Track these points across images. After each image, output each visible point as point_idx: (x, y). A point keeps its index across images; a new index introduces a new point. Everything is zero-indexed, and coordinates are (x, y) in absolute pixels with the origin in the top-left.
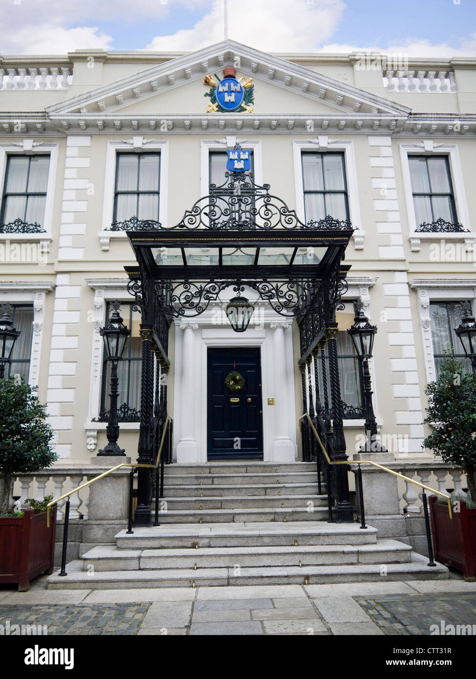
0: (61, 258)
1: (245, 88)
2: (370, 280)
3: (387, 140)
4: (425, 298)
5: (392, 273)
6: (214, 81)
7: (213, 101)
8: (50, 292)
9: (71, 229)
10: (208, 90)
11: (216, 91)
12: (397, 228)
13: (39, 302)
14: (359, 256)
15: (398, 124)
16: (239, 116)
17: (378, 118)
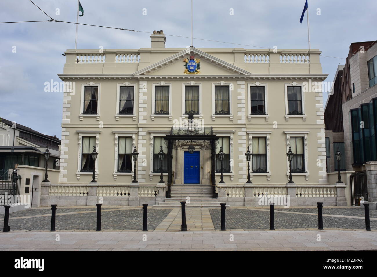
1: (197, 63)
2: (233, 131)
3: (243, 82)
4: (251, 136)
5: (241, 128)
6: (187, 61)
7: (186, 68)
8: (137, 133)
9: (142, 113)
10: (185, 64)
11: (187, 64)
12: (244, 113)
13: (134, 136)
14: (231, 123)
15: (247, 77)
16: (195, 75)
17: (240, 76)
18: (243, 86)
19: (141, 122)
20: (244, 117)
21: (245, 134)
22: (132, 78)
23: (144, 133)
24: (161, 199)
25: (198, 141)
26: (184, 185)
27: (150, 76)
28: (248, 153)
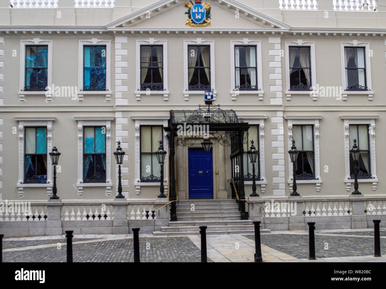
0: (117, 104)
1: (206, 9)
2: (265, 117)
3: (278, 40)
4: (290, 124)
5: (275, 112)
6: (190, 6)
7: (190, 17)
8: (113, 122)
9: (120, 88)
10: (187, 10)
11: (191, 11)
12: (280, 88)
13: (108, 125)
14: (261, 104)
15: (284, 33)
16: (203, 29)
17: (274, 31)
18: (278, 46)
19: (119, 102)
20: (279, 94)
21: (282, 120)
22: (104, 33)
23: (125, 121)
24: (163, 222)
25: (217, 132)
26: (190, 200)
27: (132, 29)
28: (294, 150)
